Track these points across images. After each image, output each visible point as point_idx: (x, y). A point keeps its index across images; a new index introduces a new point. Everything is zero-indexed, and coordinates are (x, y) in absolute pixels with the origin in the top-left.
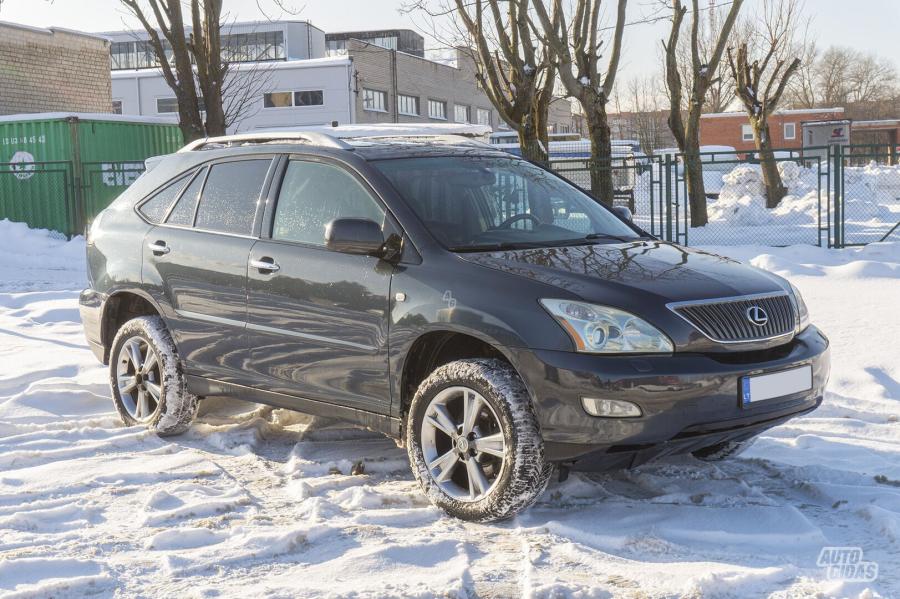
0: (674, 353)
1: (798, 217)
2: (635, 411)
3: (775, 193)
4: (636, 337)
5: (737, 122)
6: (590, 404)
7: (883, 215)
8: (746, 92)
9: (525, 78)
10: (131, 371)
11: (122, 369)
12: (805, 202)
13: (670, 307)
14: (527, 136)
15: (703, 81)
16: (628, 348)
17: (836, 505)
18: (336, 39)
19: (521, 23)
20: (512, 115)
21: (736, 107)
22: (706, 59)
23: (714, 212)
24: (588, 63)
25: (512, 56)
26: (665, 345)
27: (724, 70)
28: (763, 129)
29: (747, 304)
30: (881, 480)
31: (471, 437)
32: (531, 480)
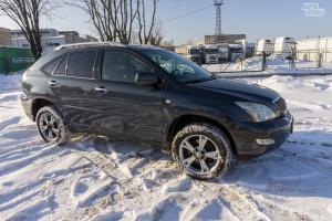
10: (45, 124)
11: (41, 123)
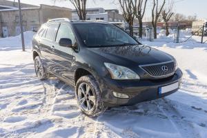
0: (140, 80)
1: (171, 37)
2: (127, 97)
3: (168, 34)
4: (129, 75)
5: (162, 24)
6: (115, 94)
7: (185, 38)
8: (164, 18)
9: (130, 15)
12: (173, 35)
13: (140, 66)
14: (130, 24)
15: (157, 16)
16: (127, 78)
17: (182, 118)
18: (106, 11)
19: (130, 7)
20: (128, 21)
21: (163, 21)
22: (158, 12)
23: (158, 36)
24: (139, 13)
25: (128, 11)
26: (137, 77)
27: (161, 14)
28: (167, 24)
29: (162, 65)
30: (193, 107)
31: (88, 96)
32: (101, 110)
